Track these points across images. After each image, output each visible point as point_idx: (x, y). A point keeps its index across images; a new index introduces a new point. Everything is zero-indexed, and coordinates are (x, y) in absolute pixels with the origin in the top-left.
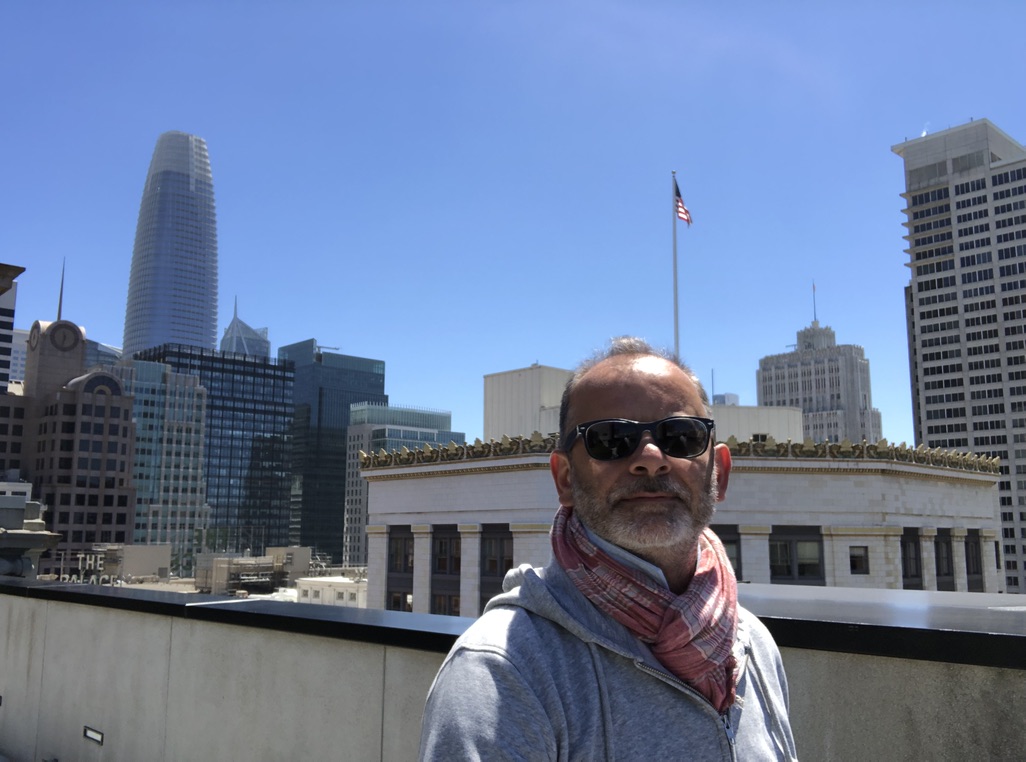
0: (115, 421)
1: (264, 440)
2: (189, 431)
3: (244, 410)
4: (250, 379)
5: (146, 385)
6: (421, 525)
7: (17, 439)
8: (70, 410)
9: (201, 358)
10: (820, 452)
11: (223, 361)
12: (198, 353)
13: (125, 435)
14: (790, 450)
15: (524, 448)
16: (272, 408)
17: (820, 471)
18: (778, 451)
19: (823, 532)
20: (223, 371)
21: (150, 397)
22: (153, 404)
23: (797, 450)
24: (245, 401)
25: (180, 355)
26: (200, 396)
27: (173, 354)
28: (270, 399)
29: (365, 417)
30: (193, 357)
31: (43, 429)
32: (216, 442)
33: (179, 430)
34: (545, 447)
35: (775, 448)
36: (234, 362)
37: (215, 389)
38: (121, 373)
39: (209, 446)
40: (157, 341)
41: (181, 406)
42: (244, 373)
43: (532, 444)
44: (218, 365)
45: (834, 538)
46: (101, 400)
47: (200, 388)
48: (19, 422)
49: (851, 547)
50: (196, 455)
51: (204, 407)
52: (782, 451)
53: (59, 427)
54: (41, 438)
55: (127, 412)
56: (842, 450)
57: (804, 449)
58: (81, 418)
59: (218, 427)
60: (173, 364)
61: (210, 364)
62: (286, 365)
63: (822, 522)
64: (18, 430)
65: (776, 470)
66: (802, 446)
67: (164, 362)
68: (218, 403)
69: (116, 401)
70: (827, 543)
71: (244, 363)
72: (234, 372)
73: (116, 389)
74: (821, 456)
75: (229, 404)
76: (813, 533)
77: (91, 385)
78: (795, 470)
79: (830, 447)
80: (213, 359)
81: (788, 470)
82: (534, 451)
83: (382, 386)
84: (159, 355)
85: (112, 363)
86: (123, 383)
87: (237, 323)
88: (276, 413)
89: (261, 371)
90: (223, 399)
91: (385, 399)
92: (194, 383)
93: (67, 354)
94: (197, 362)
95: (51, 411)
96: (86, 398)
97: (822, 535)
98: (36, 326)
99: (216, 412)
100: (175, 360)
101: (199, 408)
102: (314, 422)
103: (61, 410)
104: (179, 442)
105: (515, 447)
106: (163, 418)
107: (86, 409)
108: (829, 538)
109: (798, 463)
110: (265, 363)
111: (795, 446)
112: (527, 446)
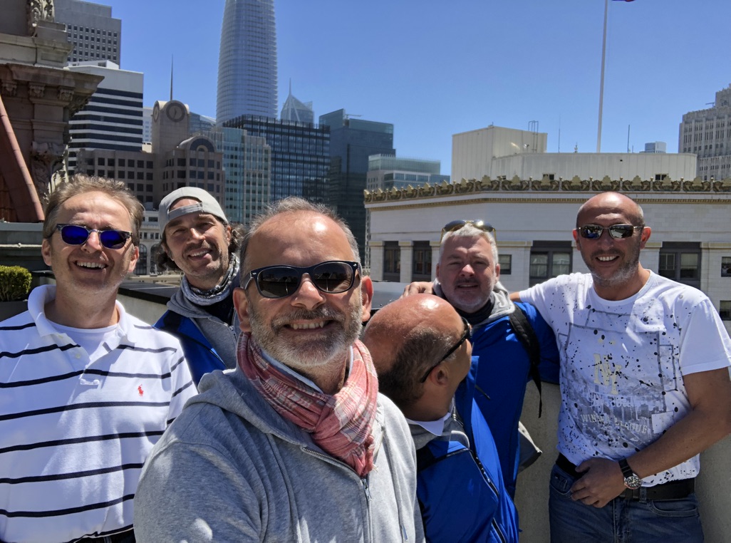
0: (211, 170)
1: (310, 182)
2: (260, 176)
3: (297, 161)
4: (300, 139)
5: (232, 144)
6: (405, 241)
7: (150, 182)
8: (182, 162)
9: (267, 124)
10: (706, 187)
11: (281, 126)
12: (264, 121)
13: (218, 179)
14: (682, 186)
15: (477, 187)
16: (314, 159)
17: (705, 201)
18: (673, 187)
19: (702, 246)
20: (281, 133)
21: (234, 153)
22: (236, 157)
23: (688, 187)
24: (297, 155)
25: (253, 123)
26: (266, 152)
27: (248, 122)
28: (312, 153)
29: (379, 164)
30: (261, 124)
31: (165, 176)
32: (278, 183)
33: (254, 176)
34: (492, 186)
35: (671, 185)
36: (289, 127)
37: (278, 147)
38: (214, 136)
39: (274, 186)
40: (238, 113)
41: (255, 159)
42: (296, 135)
43: (482, 185)
44: (278, 130)
45: (711, 251)
46: (201, 156)
47: (266, 146)
48: (150, 171)
49: (723, 258)
50: (266, 193)
51: (270, 159)
52: (676, 186)
53: (176, 174)
54: (165, 181)
55: (219, 164)
56: (723, 185)
57: (693, 185)
58: (189, 168)
59: (280, 173)
60: (248, 129)
61: (272, 129)
62: (324, 129)
63: (703, 239)
64: (150, 177)
65: (670, 201)
66: (692, 183)
67: (243, 128)
68: (279, 156)
69: (212, 156)
70: (704, 254)
71: (296, 128)
72: (289, 134)
73: (211, 148)
74: (706, 190)
75: (287, 157)
76: (695, 248)
77: (195, 145)
78: (684, 201)
79: (714, 184)
80: (275, 125)
81: (679, 201)
82: (484, 190)
83: (391, 143)
84: (238, 123)
85: (209, 129)
86: (216, 143)
87: (291, 99)
88: (317, 163)
89: (307, 133)
90: (283, 153)
91: (393, 152)
92: (262, 142)
93: (178, 124)
94: (264, 128)
95: (170, 163)
96: (192, 154)
97: (701, 249)
98: (157, 105)
99: (278, 163)
100: (250, 126)
101: (266, 160)
102: (344, 169)
103: (176, 163)
104: (254, 184)
105: (470, 187)
106: (243, 167)
107: (192, 162)
108: (707, 251)
109: (688, 195)
110: (310, 128)
111: (686, 183)
112: (479, 187)
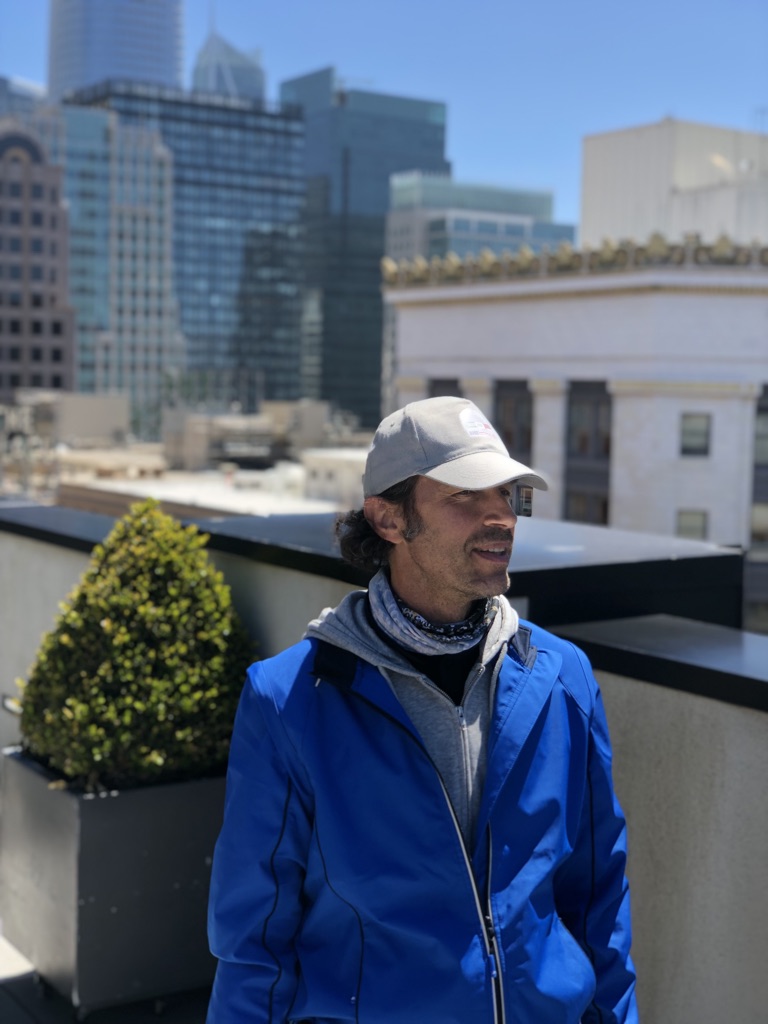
0: (38, 205)
1: (260, 234)
2: (147, 220)
4: (235, 135)
5: (83, 145)
9: (161, 101)
11: (193, 105)
12: (156, 93)
13: (53, 228)
20: (194, 121)
21: (87, 166)
25: (130, 97)
27: (118, 96)
28: (266, 168)
29: (416, 196)
30: (147, 99)
33: (134, 219)
34: (670, 257)
36: (210, 108)
37: (185, 152)
38: (42, 128)
39: (179, 245)
40: (95, 74)
41: (134, 180)
42: (227, 126)
44: (186, 113)
46: (16, 174)
47: (161, 150)
50: (161, 258)
51: (168, 182)
55: (53, 191)
59: (192, 214)
60: (120, 112)
61: (174, 111)
62: (291, 112)
67: (105, 107)
68: (190, 174)
69: (38, 174)
71: (225, 109)
72: (211, 123)
73: (36, 155)
80: (178, 104)
83: (441, 146)
84: (95, 97)
85: (30, 111)
86: (46, 143)
87: (215, 43)
88: (276, 192)
89: (251, 121)
91: (443, 167)
92: (153, 143)
94: (155, 109)
100: (121, 104)
101: (161, 183)
102: (336, 206)
104: (134, 237)
105: (621, 258)
106: (109, 199)
110: (258, 111)
